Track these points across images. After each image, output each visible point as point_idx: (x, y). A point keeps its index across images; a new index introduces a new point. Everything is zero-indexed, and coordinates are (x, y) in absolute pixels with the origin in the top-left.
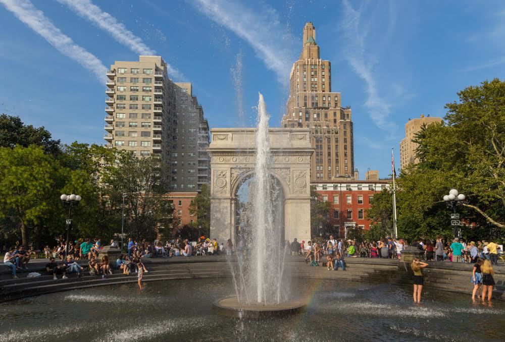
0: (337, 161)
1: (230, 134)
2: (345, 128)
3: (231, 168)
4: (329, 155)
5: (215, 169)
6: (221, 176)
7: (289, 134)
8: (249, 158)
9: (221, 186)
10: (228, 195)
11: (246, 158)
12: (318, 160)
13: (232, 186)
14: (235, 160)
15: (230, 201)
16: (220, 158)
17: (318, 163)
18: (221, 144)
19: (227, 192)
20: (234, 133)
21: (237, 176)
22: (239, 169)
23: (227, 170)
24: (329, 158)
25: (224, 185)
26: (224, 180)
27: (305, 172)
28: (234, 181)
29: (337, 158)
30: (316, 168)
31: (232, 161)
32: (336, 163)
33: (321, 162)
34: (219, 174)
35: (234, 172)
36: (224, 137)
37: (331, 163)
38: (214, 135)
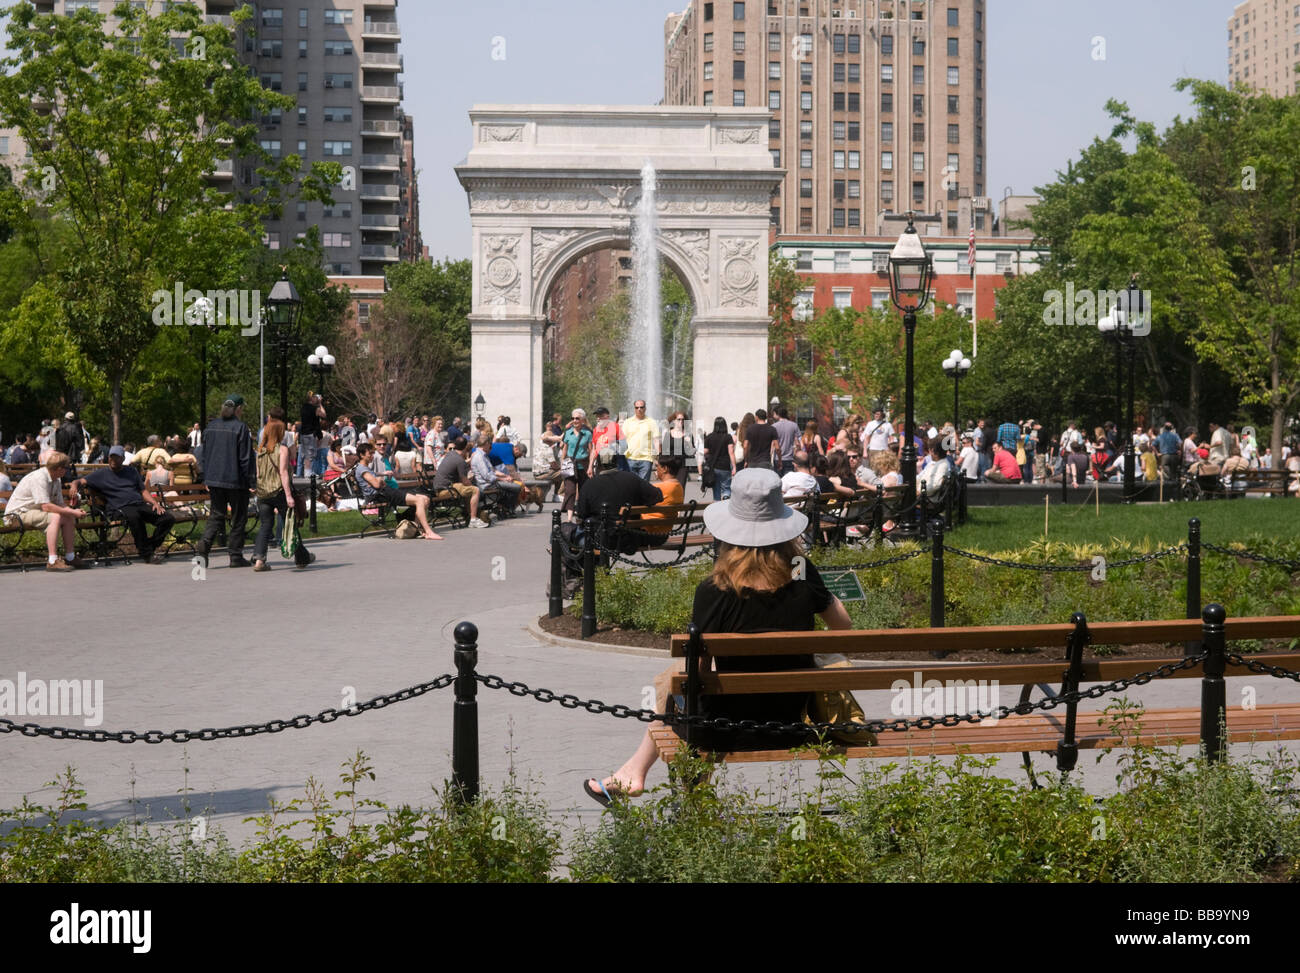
0: (918, 133)
1: (531, 126)
3: (533, 228)
4: (887, 104)
5: (485, 230)
6: (502, 253)
7: (708, 126)
8: (586, 198)
9: (502, 284)
10: (523, 310)
11: (578, 198)
12: (839, 128)
13: (536, 283)
14: (543, 204)
15: (528, 329)
16: (498, 198)
17: (840, 141)
18: (503, 153)
19: (521, 301)
20: (542, 119)
21: (552, 253)
22: (558, 230)
23: (520, 235)
24: (887, 117)
25: (512, 279)
26: (512, 267)
27: (754, 242)
28: (541, 268)
29: (917, 120)
30: (833, 161)
31: (535, 206)
32: (915, 140)
33: (854, 134)
34: (496, 245)
35: (541, 241)
36: (510, 131)
37: (892, 140)
38: (481, 125)
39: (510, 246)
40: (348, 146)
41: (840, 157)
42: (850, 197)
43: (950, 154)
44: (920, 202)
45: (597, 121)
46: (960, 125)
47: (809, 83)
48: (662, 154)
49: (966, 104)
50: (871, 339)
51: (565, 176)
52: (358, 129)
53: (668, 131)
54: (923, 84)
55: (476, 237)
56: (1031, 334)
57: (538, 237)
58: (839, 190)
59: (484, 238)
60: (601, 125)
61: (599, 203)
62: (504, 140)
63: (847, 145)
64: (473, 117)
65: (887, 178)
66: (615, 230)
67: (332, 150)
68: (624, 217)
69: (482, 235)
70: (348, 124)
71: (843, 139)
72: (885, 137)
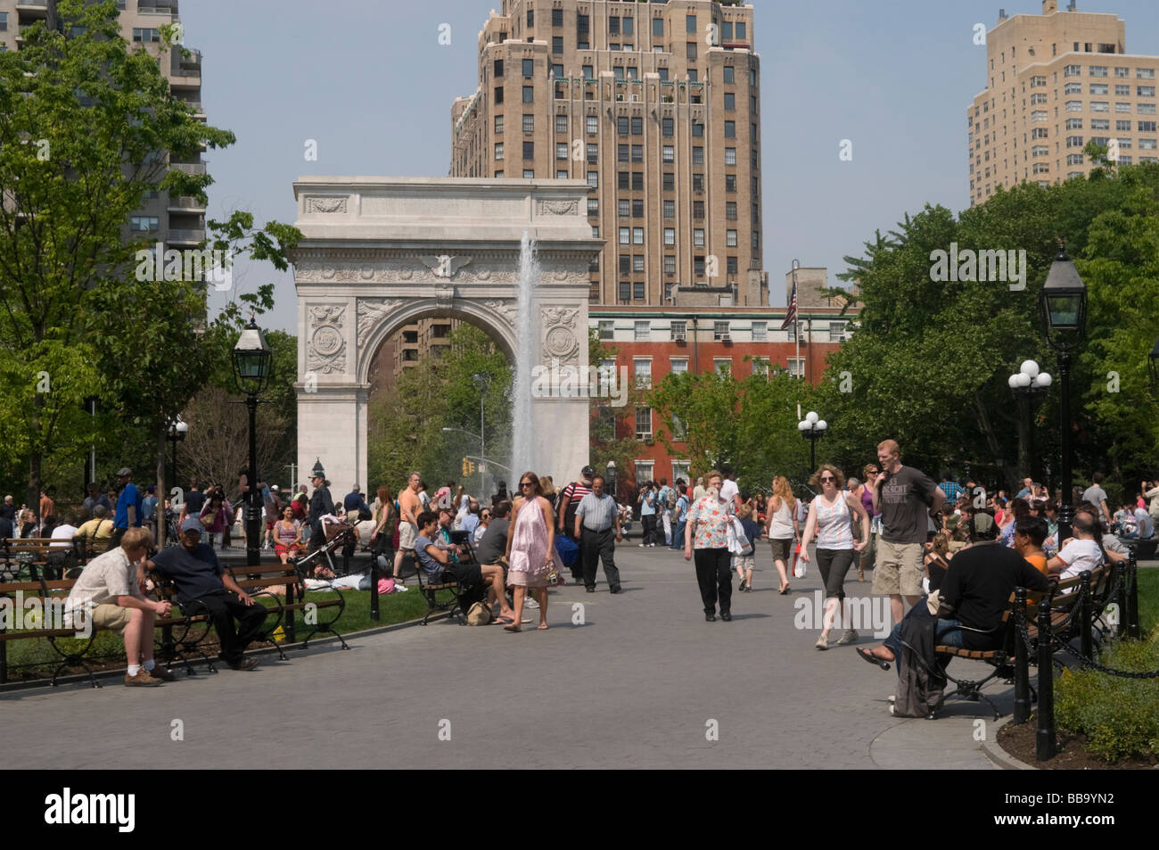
0: (698, 211)
1: (356, 198)
2: (728, 79)
3: (358, 298)
4: (668, 183)
5: (310, 300)
6: (327, 322)
7: (528, 198)
8: (410, 268)
9: (327, 353)
10: (348, 378)
11: (402, 269)
12: (624, 206)
13: (361, 352)
14: (367, 274)
15: (354, 397)
16: (323, 268)
17: (625, 218)
18: (328, 224)
19: (346, 369)
20: (367, 190)
21: (377, 321)
22: (382, 299)
23: (345, 304)
24: (669, 196)
25: (338, 348)
26: (338, 335)
27: (575, 310)
28: (366, 337)
29: (697, 198)
30: (619, 237)
31: (359, 276)
32: (695, 217)
33: (638, 212)
34: (321, 314)
35: (367, 310)
36: (335, 202)
37: (674, 217)
38: (306, 197)
39: (335, 315)
40: (154, 221)
41: (625, 233)
42: (635, 271)
43: (728, 230)
44: (701, 276)
45: (420, 193)
46: (738, 203)
47: (595, 163)
48: (483, 225)
49: (743, 183)
50: (710, 402)
51: (389, 246)
52: (163, 204)
53: (490, 202)
54: (703, 164)
55: (302, 307)
56: (871, 395)
57: (363, 307)
58: (624, 264)
59: (310, 308)
60: (423, 197)
61: (423, 273)
62: (328, 211)
63: (632, 221)
64: (297, 189)
65: (669, 253)
66: (439, 300)
67: (139, 225)
68: (448, 286)
69: (307, 304)
70: (154, 200)
71: (628, 216)
72: (668, 214)
